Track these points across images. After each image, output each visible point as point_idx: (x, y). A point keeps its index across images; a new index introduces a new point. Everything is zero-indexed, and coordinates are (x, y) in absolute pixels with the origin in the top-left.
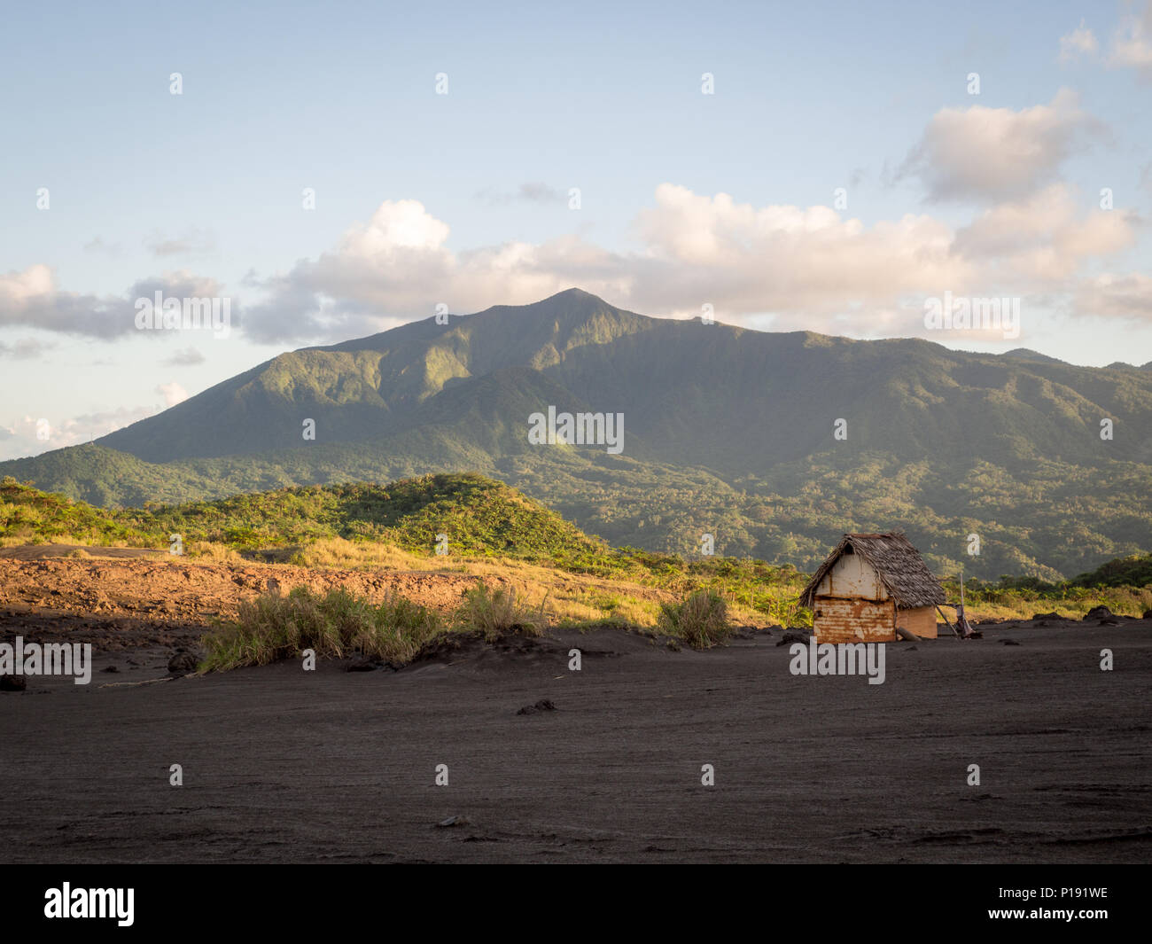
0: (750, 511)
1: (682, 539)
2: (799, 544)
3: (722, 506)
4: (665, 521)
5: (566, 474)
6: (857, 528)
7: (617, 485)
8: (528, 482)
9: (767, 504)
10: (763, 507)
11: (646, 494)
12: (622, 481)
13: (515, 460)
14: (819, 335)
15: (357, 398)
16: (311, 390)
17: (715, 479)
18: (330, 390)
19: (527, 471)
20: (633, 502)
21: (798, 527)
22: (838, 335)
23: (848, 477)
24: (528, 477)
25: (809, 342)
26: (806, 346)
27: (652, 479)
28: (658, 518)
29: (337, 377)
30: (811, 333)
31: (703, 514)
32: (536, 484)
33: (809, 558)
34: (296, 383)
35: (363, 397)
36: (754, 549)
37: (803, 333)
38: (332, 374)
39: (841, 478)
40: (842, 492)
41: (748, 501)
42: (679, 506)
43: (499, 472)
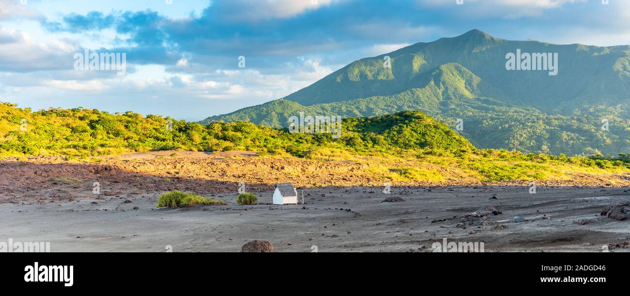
0: (548, 122)
1: (517, 134)
2: (568, 136)
3: (535, 120)
4: (510, 126)
5: (469, 108)
6: (594, 129)
7: (491, 112)
8: (453, 111)
9: (555, 119)
10: (553, 120)
11: (503, 116)
12: (494, 110)
13: (449, 102)
14: (583, 45)
15: (385, 78)
16: (367, 75)
17: (534, 109)
18: (374, 75)
19: (453, 106)
20: (497, 119)
21: (569, 128)
22: (592, 45)
23: (593, 107)
24: (453, 109)
25: (578, 48)
26: (577, 50)
27: (506, 109)
28: (507, 126)
29: (377, 69)
30: (579, 44)
31: (527, 124)
32: (456, 112)
33: (572, 141)
34: (360, 73)
35: (387, 77)
36: (549, 138)
37: (576, 44)
38: (375, 68)
39: (590, 107)
40: (591, 113)
41: (547, 118)
42: (516, 120)
43: (442, 107)
